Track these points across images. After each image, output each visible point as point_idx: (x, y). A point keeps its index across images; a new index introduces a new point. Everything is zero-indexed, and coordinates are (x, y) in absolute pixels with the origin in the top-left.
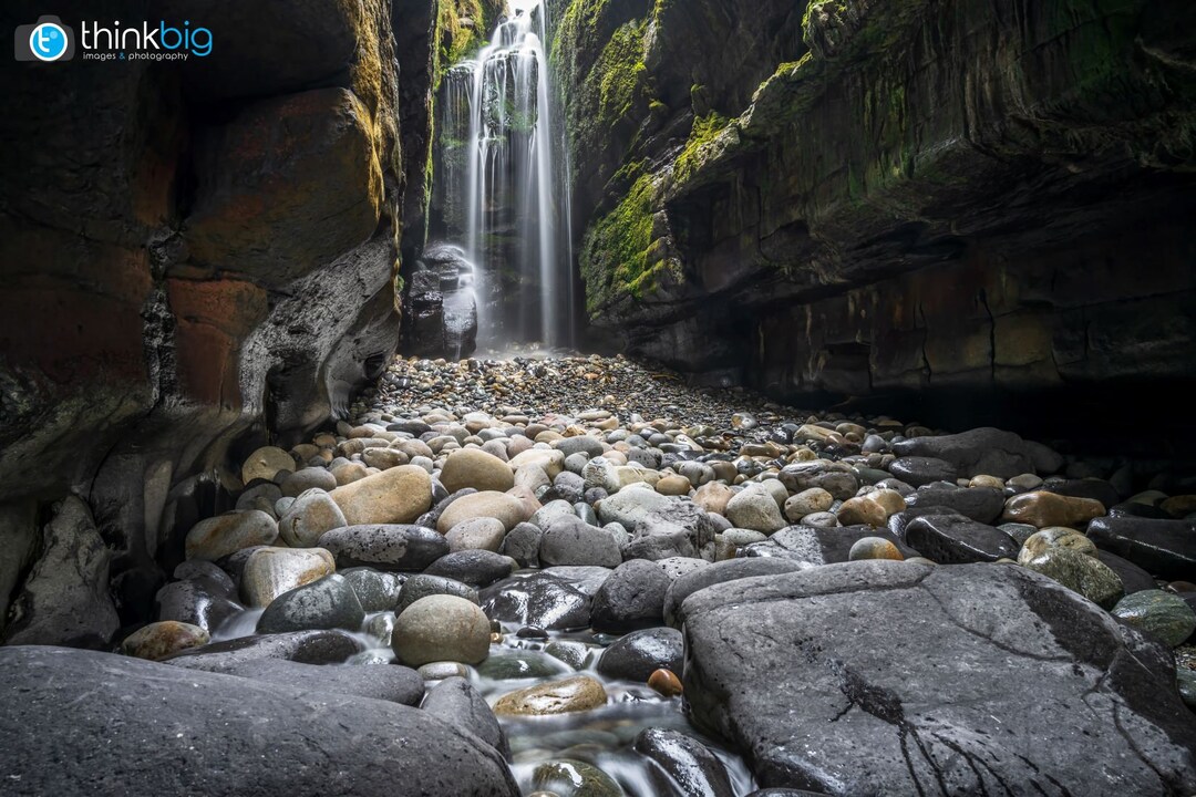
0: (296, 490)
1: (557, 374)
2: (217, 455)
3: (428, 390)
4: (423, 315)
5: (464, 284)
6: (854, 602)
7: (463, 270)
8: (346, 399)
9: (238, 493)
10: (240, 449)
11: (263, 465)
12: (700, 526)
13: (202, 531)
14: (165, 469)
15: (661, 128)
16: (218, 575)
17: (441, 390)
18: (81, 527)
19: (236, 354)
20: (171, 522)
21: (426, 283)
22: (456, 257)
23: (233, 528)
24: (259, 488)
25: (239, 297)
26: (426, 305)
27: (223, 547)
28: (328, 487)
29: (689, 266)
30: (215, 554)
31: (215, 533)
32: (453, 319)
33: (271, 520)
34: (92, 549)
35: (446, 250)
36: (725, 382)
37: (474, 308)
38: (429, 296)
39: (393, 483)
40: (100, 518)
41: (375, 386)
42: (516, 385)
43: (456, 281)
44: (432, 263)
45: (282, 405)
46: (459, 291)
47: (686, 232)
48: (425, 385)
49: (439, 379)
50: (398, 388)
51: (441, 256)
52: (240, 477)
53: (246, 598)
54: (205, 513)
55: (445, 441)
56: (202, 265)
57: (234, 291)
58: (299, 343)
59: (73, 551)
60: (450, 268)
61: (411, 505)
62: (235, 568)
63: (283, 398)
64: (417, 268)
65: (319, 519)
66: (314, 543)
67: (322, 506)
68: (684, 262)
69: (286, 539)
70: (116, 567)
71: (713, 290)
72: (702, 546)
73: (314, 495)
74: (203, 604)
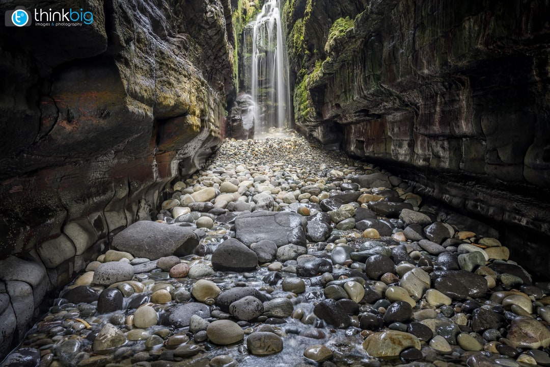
0: (185, 193)
1: (277, 146)
2: (169, 185)
3: (232, 155)
4: (235, 124)
5: (250, 110)
6: (260, 218)
7: (250, 105)
8: (204, 161)
9: (172, 194)
10: (173, 183)
11: (178, 186)
12: (270, 203)
13: (165, 203)
14: (157, 192)
15: (309, 60)
16: (168, 213)
17: (236, 155)
18: (145, 204)
19: (170, 165)
20: (158, 201)
21: (236, 111)
22: (248, 100)
23: (170, 203)
24: (177, 193)
25: (170, 155)
26: (235, 121)
27: (169, 207)
28: (190, 193)
29: (318, 110)
30: (167, 208)
31: (167, 204)
32: (246, 124)
33: (178, 201)
34: (147, 208)
35: (244, 96)
36: (335, 148)
37: (254, 120)
38: (237, 117)
39: (206, 192)
40: (147, 202)
41: (215, 154)
42: (261, 151)
43: (247, 110)
44: (239, 103)
45: (183, 169)
46: (248, 113)
47: (317, 98)
48: (231, 153)
49: (236, 150)
50: (222, 154)
51: (242, 100)
52: (173, 189)
53: (173, 217)
54: (165, 199)
55: (226, 177)
56: (162, 151)
57: (168, 154)
58: (186, 156)
59: (144, 208)
60: (246, 104)
61: (210, 197)
62: (171, 211)
63: (183, 168)
64: (234, 105)
65: (188, 201)
66: (187, 206)
67: (189, 198)
68: (316, 109)
69: (181, 205)
70: (150, 210)
71: (325, 119)
72: (270, 207)
73: (187, 195)
74: (166, 218)
